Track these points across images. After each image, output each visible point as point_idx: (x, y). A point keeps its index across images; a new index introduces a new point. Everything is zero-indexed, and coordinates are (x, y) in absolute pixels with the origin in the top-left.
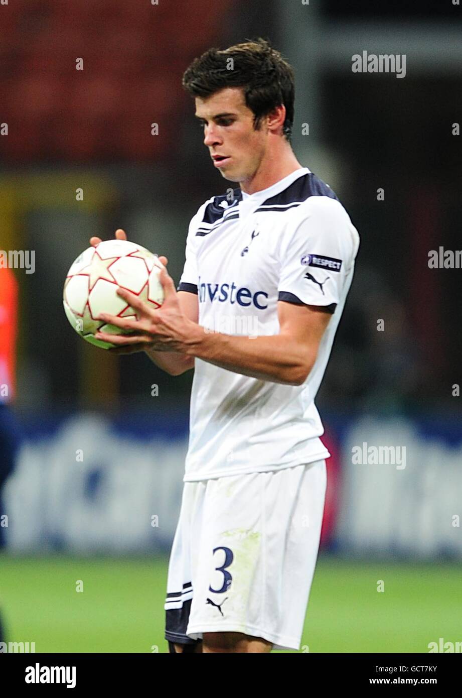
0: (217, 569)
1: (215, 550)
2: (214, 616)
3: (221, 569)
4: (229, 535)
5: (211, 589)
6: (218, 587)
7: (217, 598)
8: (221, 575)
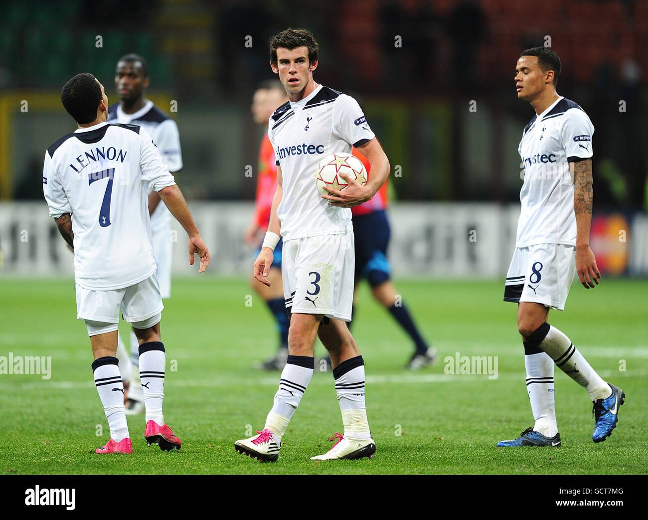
0: (312, 283)
1: (310, 274)
2: (310, 306)
3: (314, 283)
4: (317, 267)
5: (308, 292)
6: (313, 292)
7: (312, 298)
8: (314, 287)
